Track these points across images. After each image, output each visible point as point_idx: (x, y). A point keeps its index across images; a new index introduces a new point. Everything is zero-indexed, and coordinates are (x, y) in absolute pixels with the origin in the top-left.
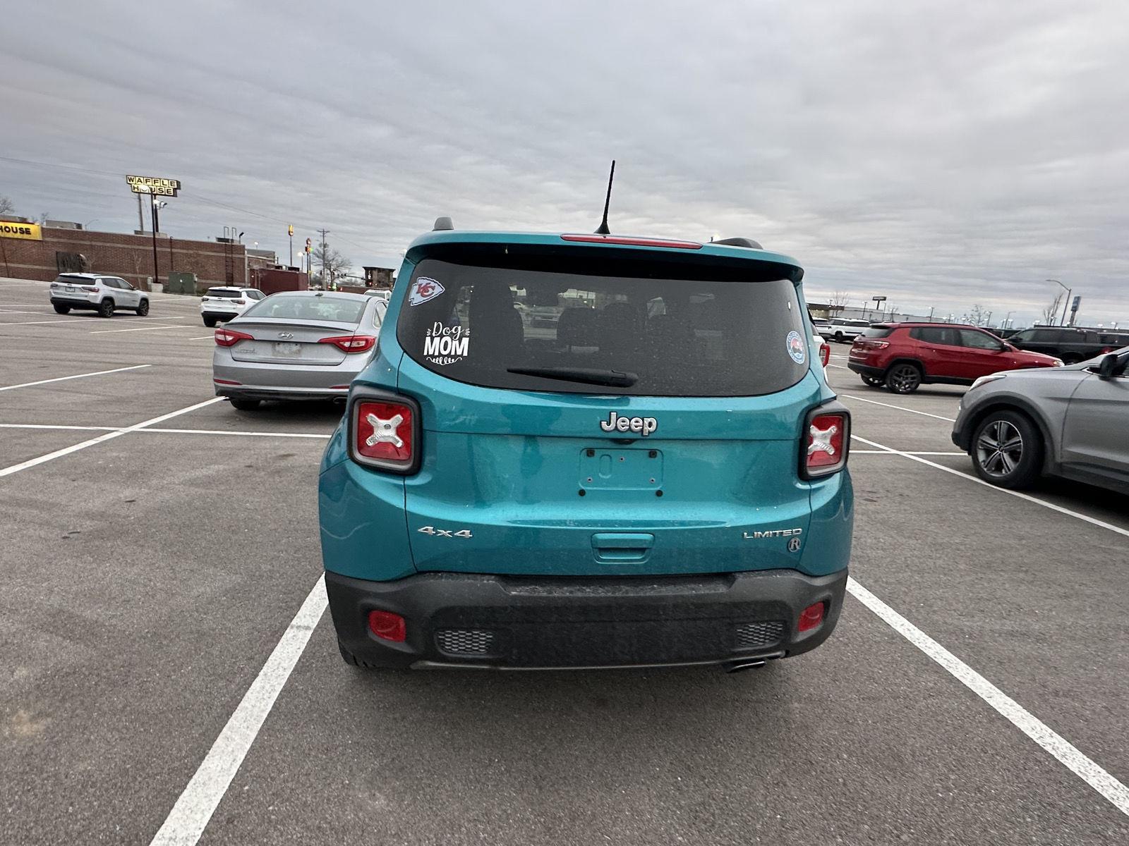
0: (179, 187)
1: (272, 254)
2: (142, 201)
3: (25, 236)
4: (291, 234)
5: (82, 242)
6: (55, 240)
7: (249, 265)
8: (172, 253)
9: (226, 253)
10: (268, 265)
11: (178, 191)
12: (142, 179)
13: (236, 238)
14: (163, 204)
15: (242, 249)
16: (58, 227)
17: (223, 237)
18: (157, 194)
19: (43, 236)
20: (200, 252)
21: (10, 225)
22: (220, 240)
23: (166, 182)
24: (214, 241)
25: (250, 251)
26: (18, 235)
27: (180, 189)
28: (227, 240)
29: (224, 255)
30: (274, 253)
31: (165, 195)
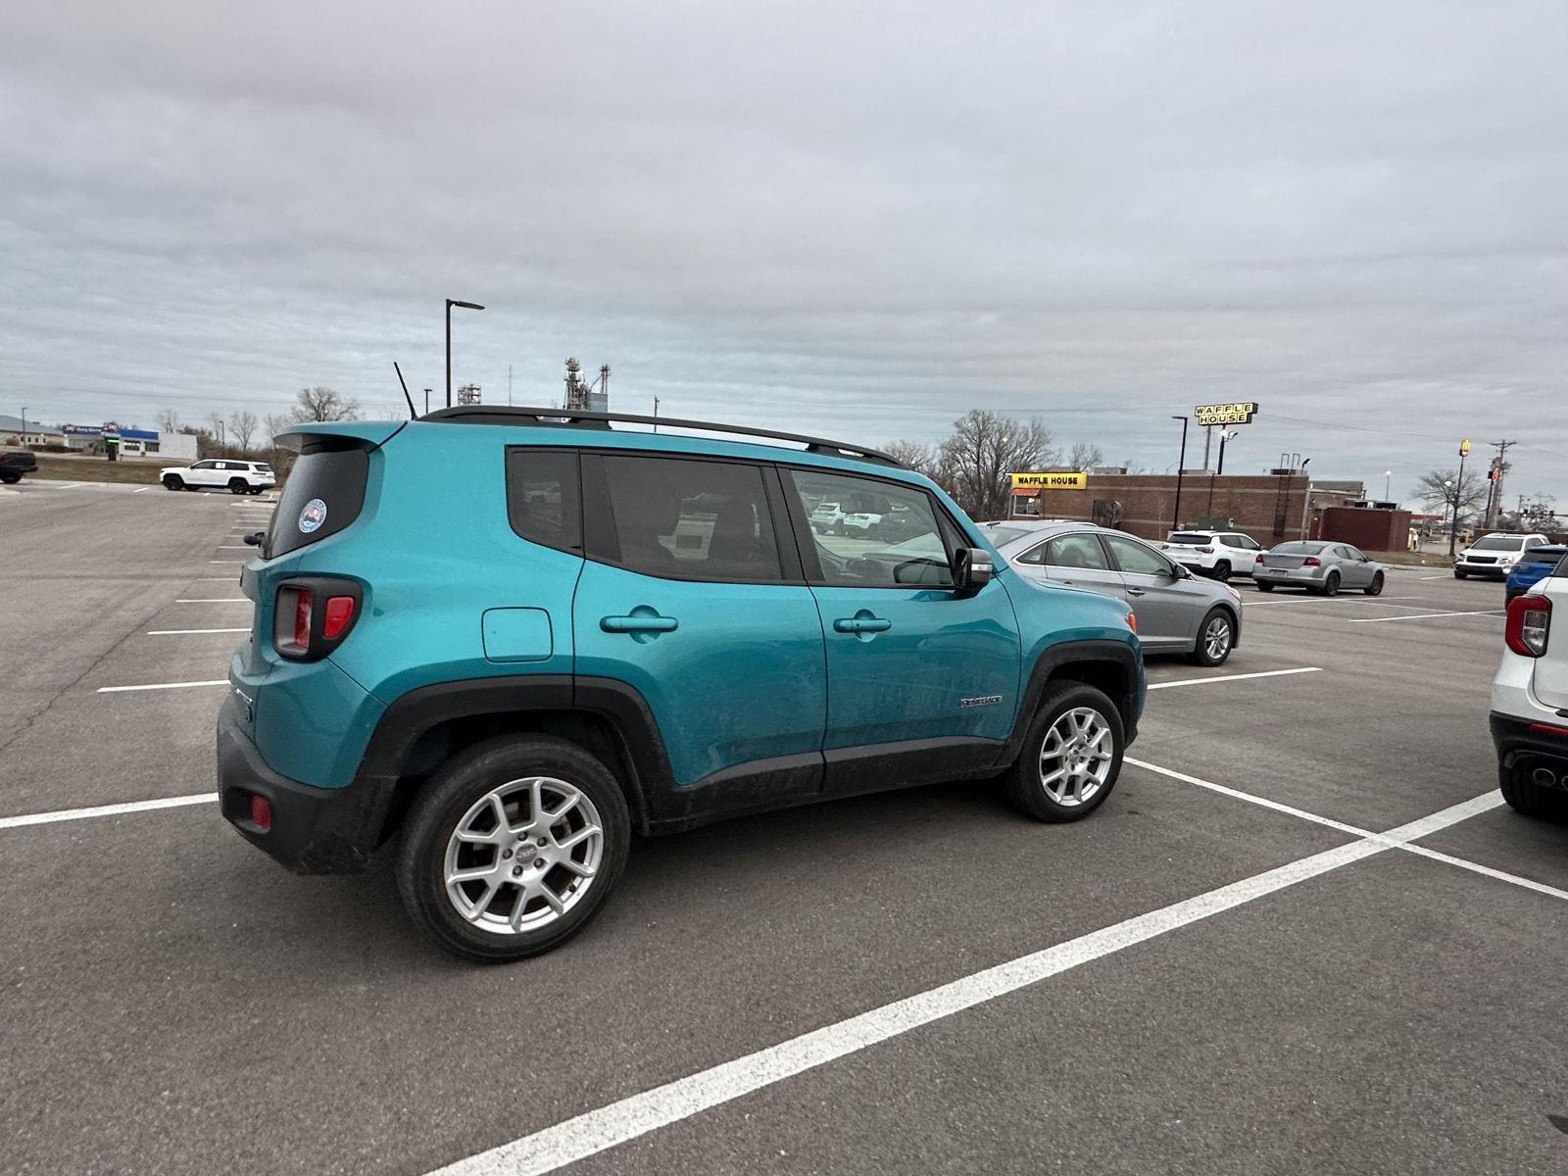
0: (1255, 411)
1: (1358, 487)
2: (1212, 435)
3: (1073, 486)
4: (1464, 453)
5: (1120, 488)
6: (1097, 488)
7: (1311, 504)
8: (1211, 493)
9: (1280, 488)
10: (1346, 503)
11: (1253, 415)
12: (1212, 408)
13: (1298, 468)
14: (1232, 434)
15: (1304, 482)
16: (1102, 474)
17: (1279, 468)
18: (1227, 424)
19: (1087, 484)
20: (1235, 491)
21: (1062, 476)
22: (1275, 472)
23: (1239, 407)
24: (1268, 474)
25: (1317, 484)
26: (1067, 486)
27: (1256, 412)
28: (1285, 472)
29: (1277, 491)
30: (1362, 484)
31: (1236, 423)
